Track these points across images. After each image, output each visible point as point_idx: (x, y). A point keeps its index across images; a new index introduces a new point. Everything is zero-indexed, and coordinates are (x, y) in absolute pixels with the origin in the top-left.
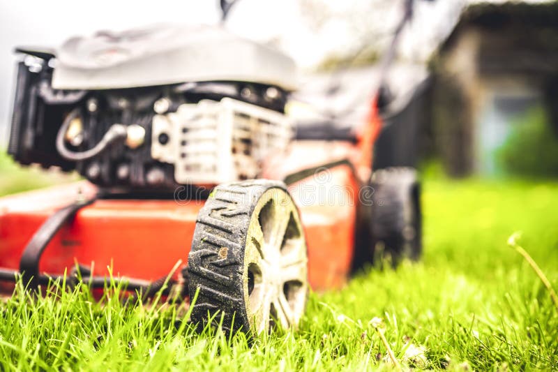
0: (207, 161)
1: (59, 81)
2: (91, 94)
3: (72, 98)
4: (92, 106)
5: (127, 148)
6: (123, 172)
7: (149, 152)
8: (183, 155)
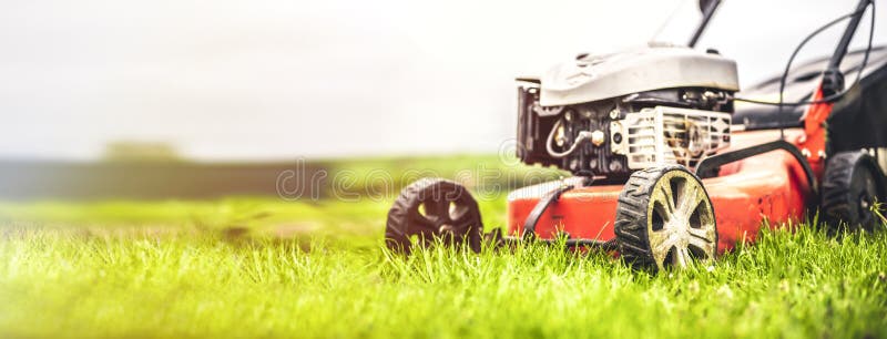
0: (648, 153)
1: (545, 100)
2: (567, 108)
3: (555, 112)
4: (568, 117)
5: (594, 146)
6: (593, 164)
7: (610, 149)
8: (632, 150)
